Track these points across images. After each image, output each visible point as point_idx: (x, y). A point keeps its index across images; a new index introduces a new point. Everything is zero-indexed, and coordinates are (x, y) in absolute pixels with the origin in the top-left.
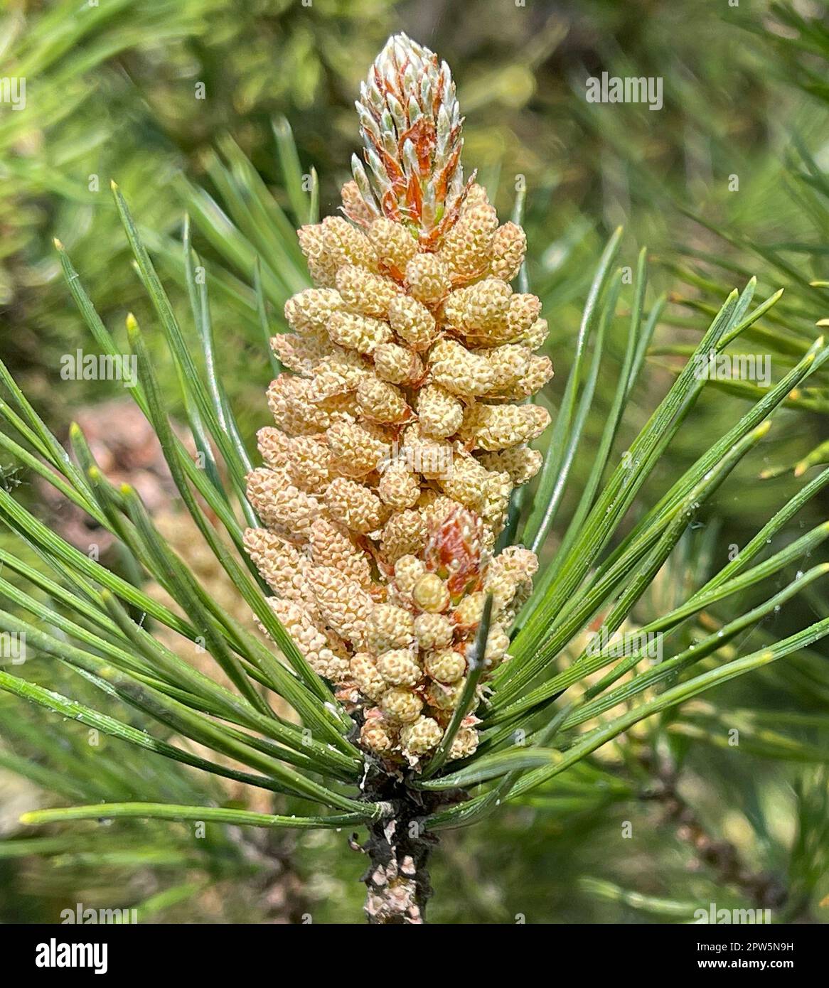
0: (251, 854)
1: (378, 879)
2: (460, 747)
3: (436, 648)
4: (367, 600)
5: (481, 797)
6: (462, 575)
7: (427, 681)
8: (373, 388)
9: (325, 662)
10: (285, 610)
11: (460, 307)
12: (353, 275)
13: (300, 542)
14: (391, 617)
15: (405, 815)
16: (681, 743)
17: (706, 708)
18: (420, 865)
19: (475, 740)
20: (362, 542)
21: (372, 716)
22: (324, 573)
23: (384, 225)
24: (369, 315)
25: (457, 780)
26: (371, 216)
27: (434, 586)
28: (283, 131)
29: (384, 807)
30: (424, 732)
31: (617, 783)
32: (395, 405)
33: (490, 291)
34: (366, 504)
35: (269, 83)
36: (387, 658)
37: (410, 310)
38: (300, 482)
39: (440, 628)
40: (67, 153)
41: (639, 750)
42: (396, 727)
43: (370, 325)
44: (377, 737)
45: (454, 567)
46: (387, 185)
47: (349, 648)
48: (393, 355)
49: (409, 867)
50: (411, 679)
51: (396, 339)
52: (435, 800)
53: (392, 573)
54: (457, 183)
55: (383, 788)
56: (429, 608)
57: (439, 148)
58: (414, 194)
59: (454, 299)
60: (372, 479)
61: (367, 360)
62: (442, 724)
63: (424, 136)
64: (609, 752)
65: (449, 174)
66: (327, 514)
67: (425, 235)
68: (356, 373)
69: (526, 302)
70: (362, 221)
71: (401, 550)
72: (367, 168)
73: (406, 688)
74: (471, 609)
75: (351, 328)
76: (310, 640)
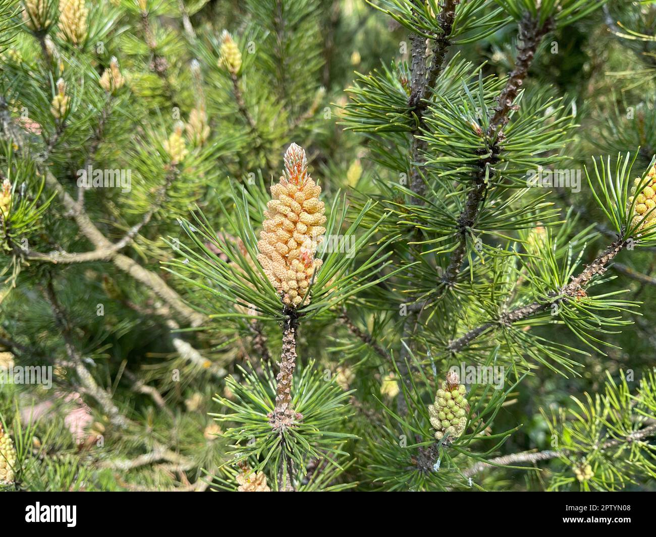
0: (252, 330)
1: (286, 333)
2: (306, 303)
3: (301, 280)
4: (285, 270)
5: (311, 314)
6: (307, 264)
7: (299, 288)
8: (287, 222)
9: (275, 284)
10: (267, 272)
11: (307, 204)
12: (283, 196)
13: (271, 258)
14: (291, 273)
15: (293, 319)
16: (348, 305)
17: (355, 297)
18: (295, 330)
19: (309, 301)
20: (284, 257)
21: (286, 295)
22: (275, 264)
23: (290, 185)
24: (286, 206)
25: (306, 310)
26: (287, 184)
27: (301, 266)
28: (259, 171)
29: (288, 316)
30: (298, 299)
31: (334, 314)
32: (292, 226)
33: (313, 201)
34: (285, 248)
35: (254, 163)
36: (290, 282)
37: (295, 204)
38: (270, 243)
39: (301, 275)
40: (210, 177)
41: (339, 307)
42: (291, 298)
43: (287, 208)
44: (287, 300)
45: (306, 262)
46: (290, 177)
47: (280, 281)
48: (292, 215)
49: (293, 330)
50: (296, 287)
51: (292, 211)
52: (299, 315)
53: (291, 264)
54: (306, 176)
55: (288, 312)
56: (300, 271)
57: (302, 168)
58: (297, 178)
59: (305, 202)
60: (286, 243)
61: (286, 216)
62: (302, 297)
63: (299, 166)
64: (333, 308)
65: (304, 174)
66: (276, 250)
67: (299, 187)
68: (283, 219)
69: (321, 204)
70: (285, 185)
71: (293, 258)
72: (286, 173)
73: (294, 289)
74: (310, 271)
75: (282, 209)
76: (272, 279)
